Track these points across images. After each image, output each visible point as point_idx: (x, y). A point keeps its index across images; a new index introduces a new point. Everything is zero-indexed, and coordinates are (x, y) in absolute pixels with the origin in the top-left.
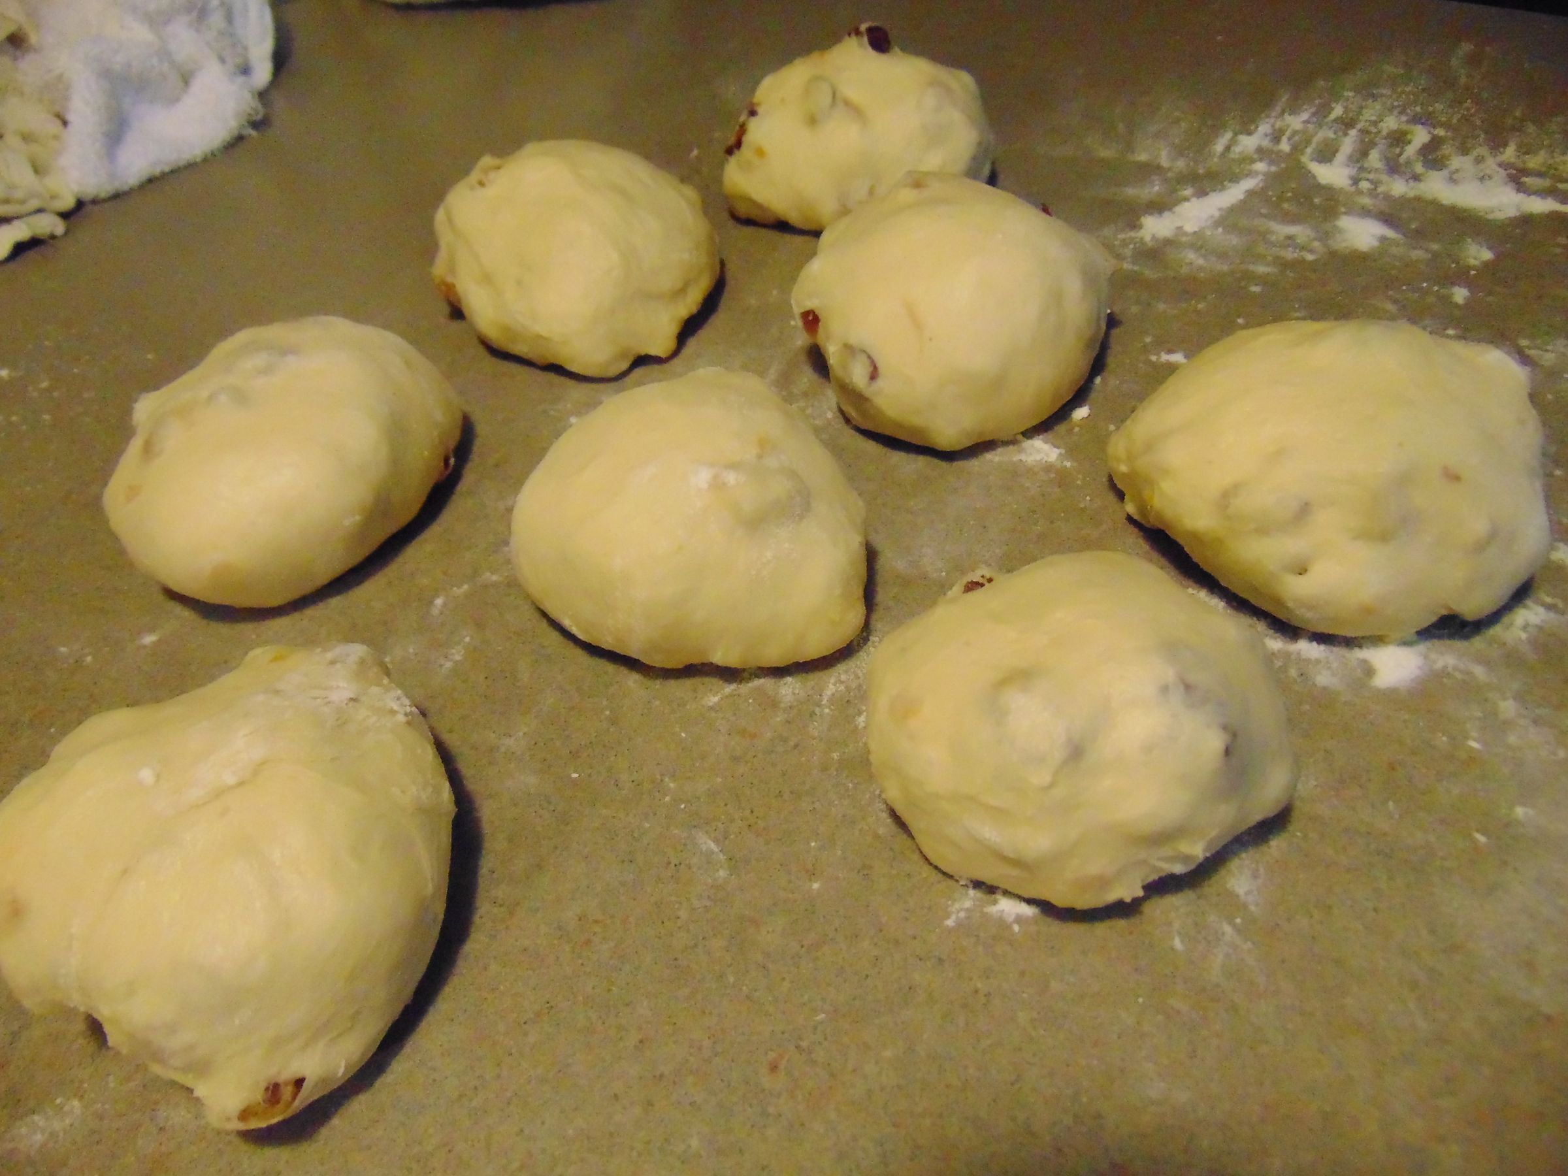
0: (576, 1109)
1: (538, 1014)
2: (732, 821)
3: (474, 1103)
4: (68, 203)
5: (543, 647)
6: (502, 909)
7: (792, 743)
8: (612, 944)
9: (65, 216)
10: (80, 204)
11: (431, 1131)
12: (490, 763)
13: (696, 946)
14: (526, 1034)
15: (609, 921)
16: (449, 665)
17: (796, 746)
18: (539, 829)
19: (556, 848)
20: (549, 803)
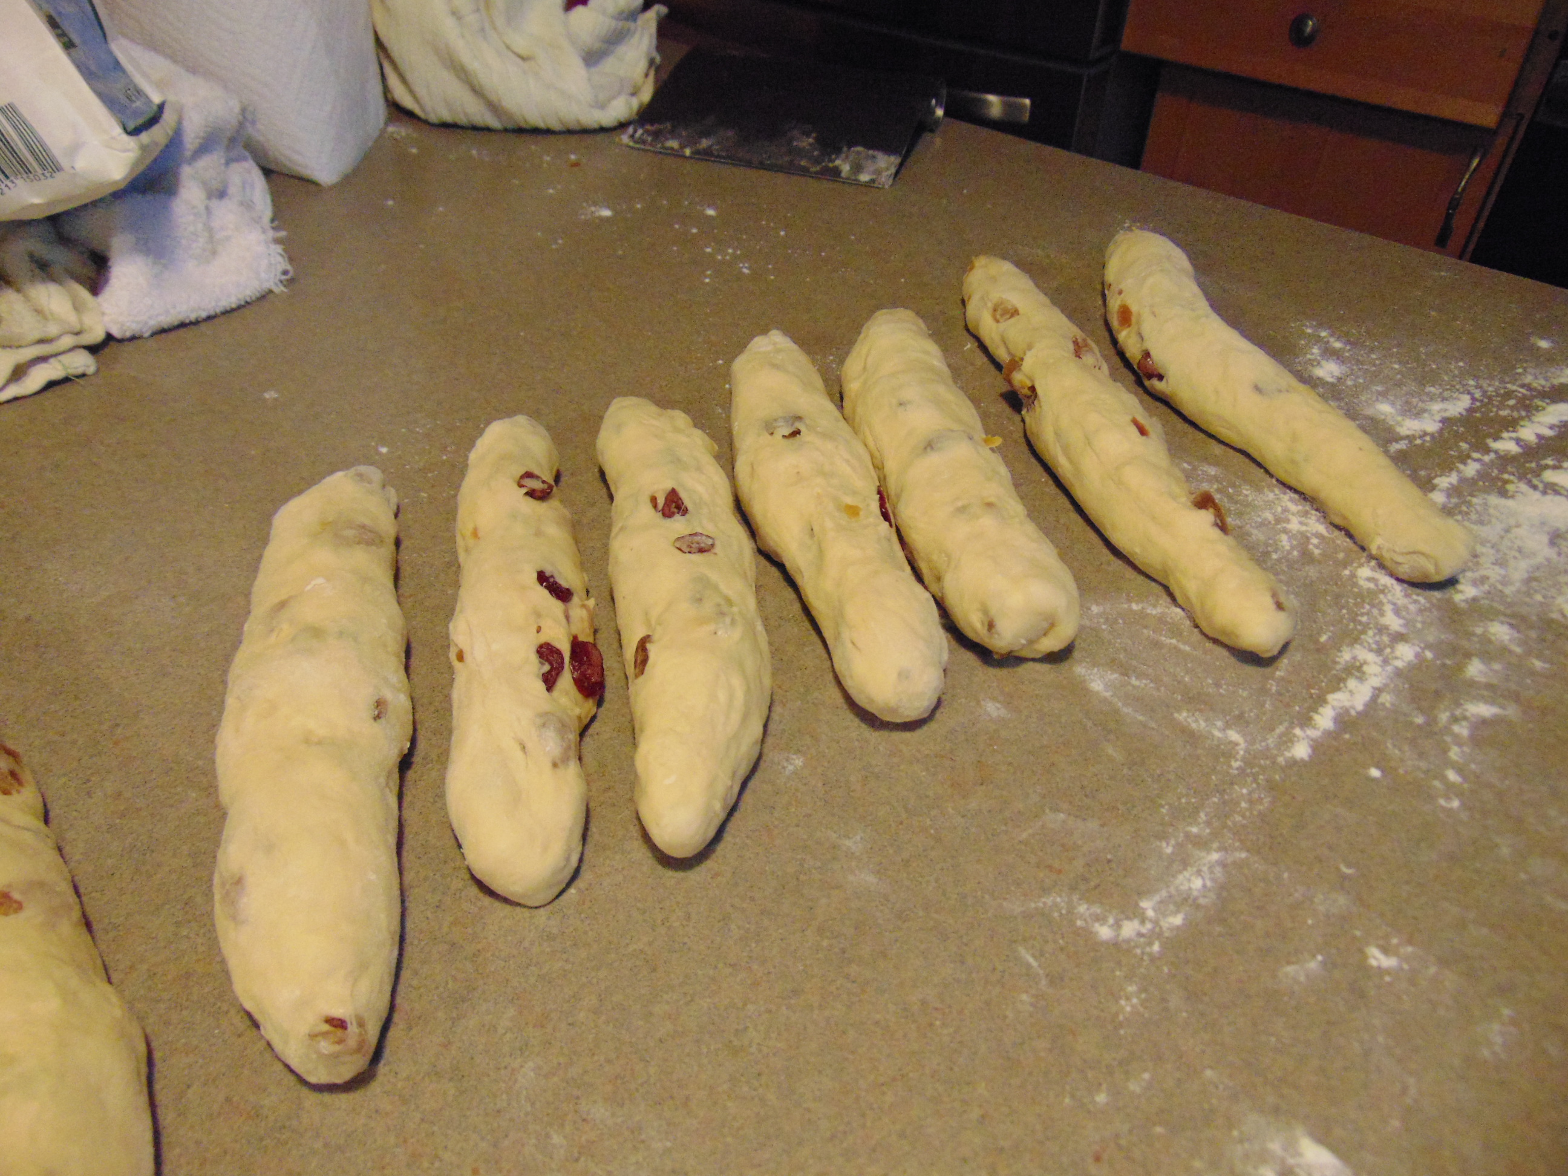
0: (932, 1164)
1: (894, 1079)
2: (1046, 942)
3: (845, 1145)
4: (96, 335)
5: (871, 766)
6: (855, 985)
7: (1092, 884)
8: (951, 1030)
9: (93, 349)
10: (109, 338)
11: (811, 1161)
12: (834, 859)
13: (1022, 1044)
14: (884, 1093)
15: (947, 1011)
16: (791, 768)
17: (1096, 887)
18: (881, 921)
19: (896, 941)
20: (888, 901)
